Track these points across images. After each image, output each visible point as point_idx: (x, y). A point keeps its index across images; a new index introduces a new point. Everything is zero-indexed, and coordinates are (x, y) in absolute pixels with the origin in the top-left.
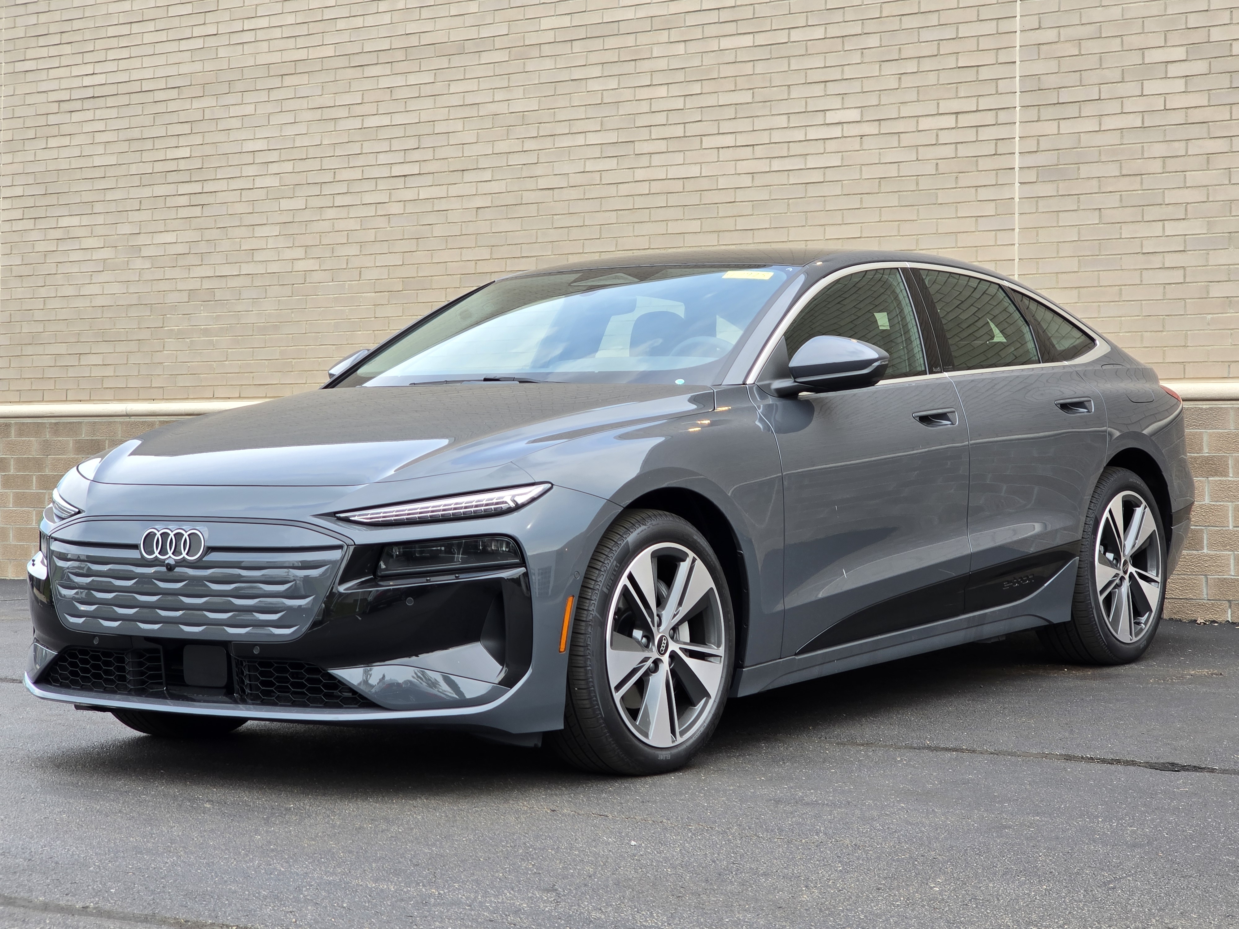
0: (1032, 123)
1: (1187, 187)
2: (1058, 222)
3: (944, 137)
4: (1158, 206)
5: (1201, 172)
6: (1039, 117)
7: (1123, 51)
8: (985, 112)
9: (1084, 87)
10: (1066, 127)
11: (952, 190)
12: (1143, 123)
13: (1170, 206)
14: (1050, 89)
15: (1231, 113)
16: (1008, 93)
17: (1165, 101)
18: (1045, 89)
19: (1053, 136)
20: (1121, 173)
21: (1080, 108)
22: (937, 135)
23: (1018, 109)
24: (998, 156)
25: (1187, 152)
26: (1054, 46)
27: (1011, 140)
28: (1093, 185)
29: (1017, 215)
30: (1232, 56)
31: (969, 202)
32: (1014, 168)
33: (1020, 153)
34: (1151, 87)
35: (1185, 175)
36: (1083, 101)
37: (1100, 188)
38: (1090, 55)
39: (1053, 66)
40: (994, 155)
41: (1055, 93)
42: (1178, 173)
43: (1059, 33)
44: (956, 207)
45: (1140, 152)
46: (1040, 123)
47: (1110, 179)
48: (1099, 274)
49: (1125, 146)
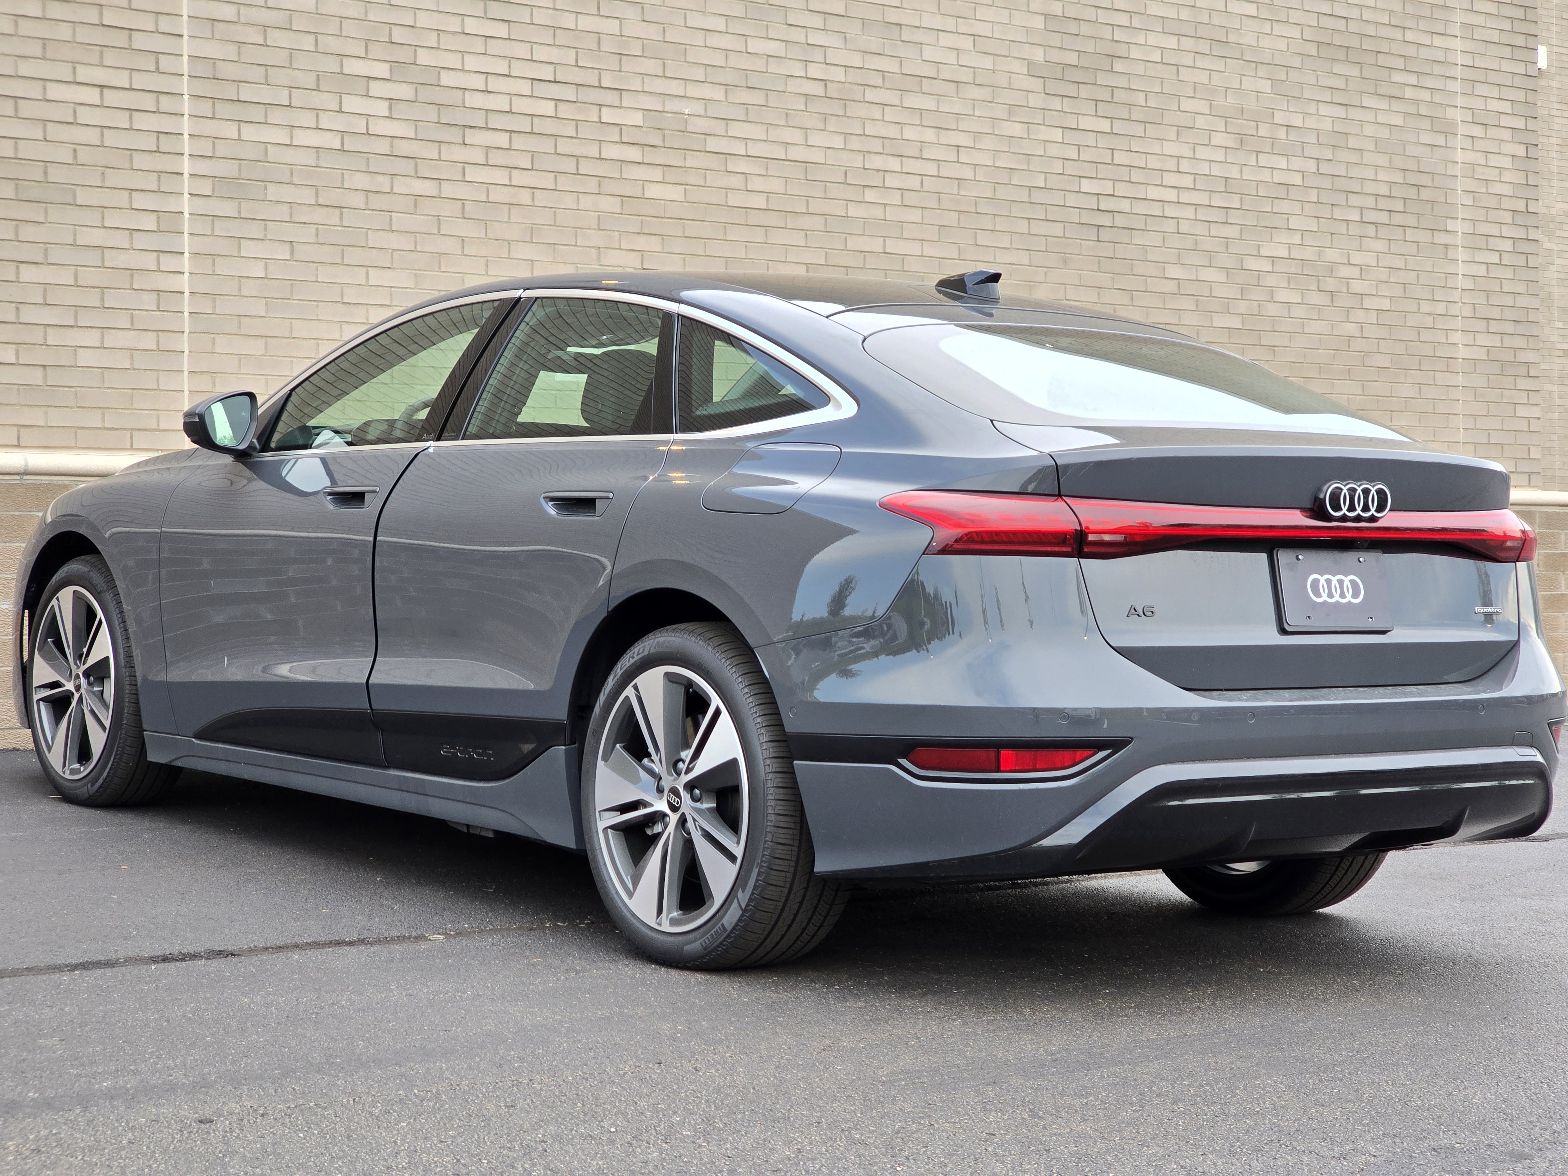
0: (206, 120)
1: (393, 231)
2: (239, 251)
3: (85, 115)
4: (360, 248)
5: (408, 215)
6: (214, 114)
7: (316, 52)
8: (140, 93)
9: (270, 87)
10: (249, 133)
11: (96, 189)
12: (342, 144)
13: (374, 251)
14: (228, 80)
15: (440, 153)
16: (172, 74)
17: (367, 123)
18: (221, 80)
19: (233, 141)
20: (317, 201)
21: (266, 113)
22: (75, 112)
23: (186, 97)
24: (161, 154)
25: (392, 189)
26: (232, 27)
27: (179, 136)
28: (283, 212)
29: (186, 235)
30: (439, 85)
31: (120, 208)
32: (182, 174)
33: (190, 155)
34: (352, 104)
35: (391, 216)
36: (269, 104)
37: (291, 216)
38: (278, 49)
39: (231, 52)
40: (155, 151)
41: (234, 86)
42: (382, 213)
43: (239, 12)
44: (103, 212)
45: (340, 180)
46: (215, 121)
47: (303, 207)
48: (291, 323)
49: (321, 169)
